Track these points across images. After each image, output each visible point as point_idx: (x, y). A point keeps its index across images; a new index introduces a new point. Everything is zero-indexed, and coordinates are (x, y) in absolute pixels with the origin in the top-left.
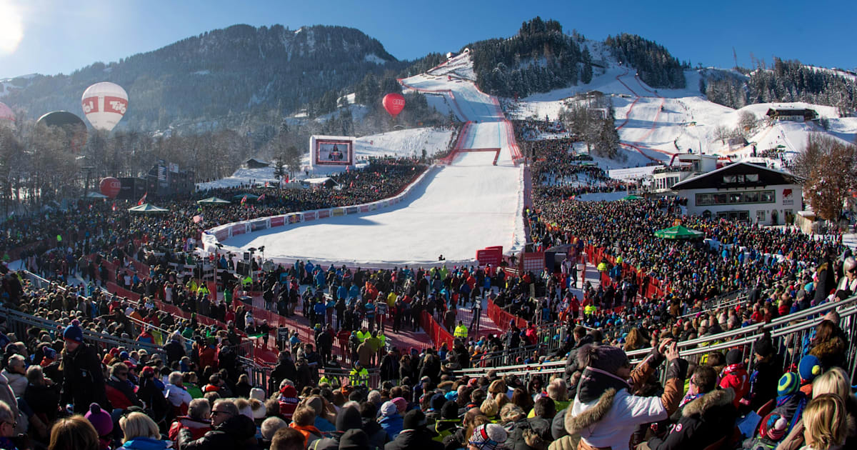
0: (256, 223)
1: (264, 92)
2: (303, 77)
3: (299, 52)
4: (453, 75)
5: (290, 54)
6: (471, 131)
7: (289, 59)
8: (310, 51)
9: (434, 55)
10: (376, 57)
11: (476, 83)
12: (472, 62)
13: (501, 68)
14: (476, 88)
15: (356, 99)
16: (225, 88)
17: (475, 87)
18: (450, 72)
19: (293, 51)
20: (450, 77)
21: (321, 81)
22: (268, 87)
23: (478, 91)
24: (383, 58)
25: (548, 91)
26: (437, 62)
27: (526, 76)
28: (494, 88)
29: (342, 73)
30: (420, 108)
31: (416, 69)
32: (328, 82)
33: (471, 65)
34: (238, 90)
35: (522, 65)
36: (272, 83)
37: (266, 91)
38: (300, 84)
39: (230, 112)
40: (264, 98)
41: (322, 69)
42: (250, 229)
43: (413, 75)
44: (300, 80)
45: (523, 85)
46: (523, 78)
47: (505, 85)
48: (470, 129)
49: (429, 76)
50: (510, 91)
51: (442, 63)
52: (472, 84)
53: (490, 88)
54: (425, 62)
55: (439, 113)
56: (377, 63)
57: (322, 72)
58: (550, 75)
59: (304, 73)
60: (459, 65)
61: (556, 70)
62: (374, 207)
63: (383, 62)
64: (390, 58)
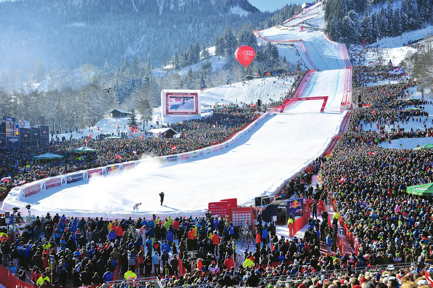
0: (72, 176)
1: (138, 45)
2: (174, 30)
3: (169, 6)
4: (305, 25)
5: (161, 8)
6: (313, 80)
7: (161, 13)
8: (180, 5)
9: (291, 6)
10: (240, 9)
11: (326, 31)
12: (324, 12)
13: (352, 16)
14: (325, 37)
15: (216, 52)
16: (101, 40)
17: (325, 35)
18: (303, 23)
19: (164, 6)
20: (302, 27)
21: (190, 33)
22: (142, 40)
23: (328, 40)
24: (247, 10)
25: (400, 34)
26: (293, 13)
27: (376, 22)
28: (343, 35)
29: (209, 26)
30: (271, 58)
31: (274, 20)
32: (196, 34)
33: (323, 14)
34: (113, 43)
35: (374, 10)
36: (146, 36)
37: (140, 43)
38: (171, 36)
39: (106, 63)
40: (138, 50)
41: (191, 22)
42: (66, 182)
43: (270, 26)
44: (171, 33)
45: (372, 31)
46: (373, 24)
47: (354, 32)
48: (311, 77)
49: (283, 27)
50: (359, 37)
51: (298, 14)
52: (323, 33)
53: (339, 36)
54: (282, 14)
55: (288, 62)
56: (241, 16)
57: (191, 25)
58: (404, 18)
59: (174, 26)
60: (311, 15)
61: (411, 12)
62: (196, 155)
63: (246, 13)
64: (253, 10)
